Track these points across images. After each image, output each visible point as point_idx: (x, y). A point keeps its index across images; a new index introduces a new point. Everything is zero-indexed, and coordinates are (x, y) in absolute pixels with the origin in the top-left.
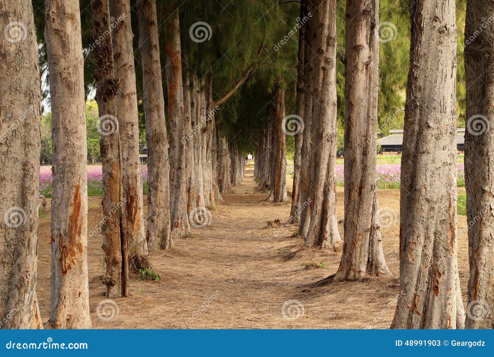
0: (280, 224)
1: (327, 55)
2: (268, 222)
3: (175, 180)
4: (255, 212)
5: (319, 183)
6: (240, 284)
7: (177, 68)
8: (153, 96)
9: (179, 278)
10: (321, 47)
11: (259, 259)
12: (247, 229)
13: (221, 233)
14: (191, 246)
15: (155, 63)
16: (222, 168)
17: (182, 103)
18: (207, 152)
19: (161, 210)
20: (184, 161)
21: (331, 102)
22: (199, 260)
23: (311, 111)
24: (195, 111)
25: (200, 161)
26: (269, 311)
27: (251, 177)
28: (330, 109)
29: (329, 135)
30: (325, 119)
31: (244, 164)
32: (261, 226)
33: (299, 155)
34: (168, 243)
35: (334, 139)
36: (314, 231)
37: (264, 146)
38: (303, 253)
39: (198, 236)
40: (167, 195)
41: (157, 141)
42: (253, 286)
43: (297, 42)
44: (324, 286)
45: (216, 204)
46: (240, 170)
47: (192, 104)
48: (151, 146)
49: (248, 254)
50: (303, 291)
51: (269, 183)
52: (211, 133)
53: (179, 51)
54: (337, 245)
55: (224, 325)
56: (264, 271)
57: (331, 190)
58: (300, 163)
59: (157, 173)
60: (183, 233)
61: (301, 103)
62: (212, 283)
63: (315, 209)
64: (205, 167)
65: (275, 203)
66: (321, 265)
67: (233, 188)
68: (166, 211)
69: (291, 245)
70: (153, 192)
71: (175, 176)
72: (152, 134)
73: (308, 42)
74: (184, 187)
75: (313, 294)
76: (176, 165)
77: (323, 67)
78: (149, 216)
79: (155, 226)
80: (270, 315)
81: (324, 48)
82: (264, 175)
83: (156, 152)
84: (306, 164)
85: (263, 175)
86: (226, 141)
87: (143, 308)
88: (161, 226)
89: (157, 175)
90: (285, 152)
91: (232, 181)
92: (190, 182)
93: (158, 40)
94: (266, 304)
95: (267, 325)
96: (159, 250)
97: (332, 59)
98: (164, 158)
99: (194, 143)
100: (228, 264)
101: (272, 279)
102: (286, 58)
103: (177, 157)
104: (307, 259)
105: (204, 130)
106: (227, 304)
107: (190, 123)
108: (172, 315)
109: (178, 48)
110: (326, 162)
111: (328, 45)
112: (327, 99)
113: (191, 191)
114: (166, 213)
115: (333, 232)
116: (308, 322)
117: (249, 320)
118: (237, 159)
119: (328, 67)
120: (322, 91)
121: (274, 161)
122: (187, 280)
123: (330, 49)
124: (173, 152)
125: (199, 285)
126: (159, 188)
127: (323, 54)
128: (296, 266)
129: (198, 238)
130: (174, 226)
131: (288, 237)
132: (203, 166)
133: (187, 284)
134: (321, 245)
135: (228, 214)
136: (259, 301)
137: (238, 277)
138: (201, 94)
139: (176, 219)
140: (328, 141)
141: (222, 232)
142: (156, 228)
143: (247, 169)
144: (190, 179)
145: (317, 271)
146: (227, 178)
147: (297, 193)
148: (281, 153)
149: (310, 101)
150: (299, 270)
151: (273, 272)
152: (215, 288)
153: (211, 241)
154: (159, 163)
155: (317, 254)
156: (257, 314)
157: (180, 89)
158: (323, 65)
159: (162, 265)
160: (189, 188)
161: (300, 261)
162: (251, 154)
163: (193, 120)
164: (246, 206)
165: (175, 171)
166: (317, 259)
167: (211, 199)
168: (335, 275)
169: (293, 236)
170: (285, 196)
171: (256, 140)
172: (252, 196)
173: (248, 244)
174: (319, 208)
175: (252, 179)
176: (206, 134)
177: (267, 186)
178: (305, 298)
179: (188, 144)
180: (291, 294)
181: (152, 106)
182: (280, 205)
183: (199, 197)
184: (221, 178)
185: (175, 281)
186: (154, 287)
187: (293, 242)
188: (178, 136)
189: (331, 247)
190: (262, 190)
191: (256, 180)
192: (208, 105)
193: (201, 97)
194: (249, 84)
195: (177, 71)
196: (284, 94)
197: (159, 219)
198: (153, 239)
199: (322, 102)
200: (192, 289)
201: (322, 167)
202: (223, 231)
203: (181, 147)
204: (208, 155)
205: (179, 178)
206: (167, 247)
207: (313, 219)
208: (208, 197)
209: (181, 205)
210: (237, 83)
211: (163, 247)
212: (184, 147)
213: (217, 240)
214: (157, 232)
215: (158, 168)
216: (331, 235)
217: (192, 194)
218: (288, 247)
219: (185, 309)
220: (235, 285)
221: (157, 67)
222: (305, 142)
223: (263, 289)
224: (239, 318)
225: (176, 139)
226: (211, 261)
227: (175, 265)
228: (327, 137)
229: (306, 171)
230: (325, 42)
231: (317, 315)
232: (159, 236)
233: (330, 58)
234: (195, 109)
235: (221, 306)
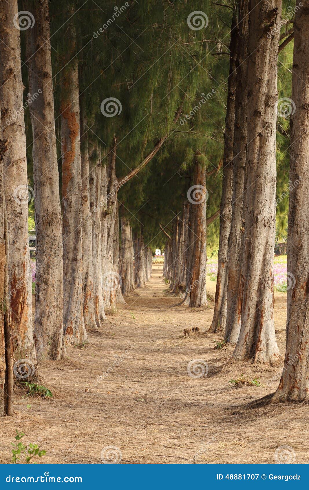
0: (199, 332)
1: (265, 118)
2: (184, 330)
3: (69, 273)
4: (166, 319)
5: (252, 279)
6: (153, 403)
7: (74, 133)
8: (45, 165)
9: (75, 395)
10: (258, 108)
11: (175, 374)
12: (156, 338)
13: (125, 343)
14: (88, 358)
15: (49, 125)
16: (125, 264)
17: (80, 177)
18: (107, 242)
19: (52, 310)
20: (80, 250)
21: (269, 177)
22: (100, 374)
23: (242, 190)
24: (94, 190)
25: (99, 252)
26: (191, 437)
27: (160, 277)
28: (268, 186)
29: (266, 219)
30: (262, 199)
31: (151, 261)
32: (175, 336)
33: (225, 245)
34: (60, 352)
35: (272, 224)
36: (245, 339)
37: (177, 238)
38: (231, 368)
39: (97, 345)
40: (60, 291)
41: (49, 223)
42: (169, 406)
43: (224, 105)
44: (261, 407)
45: (118, 308)
46: (146, 267)
47: (91, 180)
48: (41, 229)
49: (160, 368)
50: (234, 414)
51: (184, 283)
52: (113, 218)
53: (77, 112)
54: (274, 359)
55: (135, 452)
56: (182, 389)
57: (268, 288)
58: (225, 256)
59: (48, 263)
60: (78, 342)
61: (229, 180)
62: (117, 401)
63: (247, 312)
64: (104, 260)
65: (191, 309)
66: (254, 382)
67: (136, 291)
68: (58, 311)
69: (214, 358)
70: (43, 288)
71: (70, 269)
72: (42, 214)
73: (239, 104)
74: (79, 284)
75: (246, 418)
76: (71, 255)
77: (260, 133)
78: (36, 317)
79: (44, 330)
80: (194, 441)
81: (262, 110)
82: (177, 274)
83: (48, 236)
84: (234, 256)
85: (175, 275)
86: (130, 230)
87: (31, 429)
88: (51, 330)
89: (49, 266)
90: (205, 244)
91: (136, 281)
92: (86, 278)
93: (52, 96)
94: (187, 428)
95: (189, 454)
96: (48, 361)
97: (271, 123)
98: (57, 244)
99: (93, 229)
100: (136, 379)
101: (192, 398)
102: (209, 125)
103: (71, 245)
104: (236, 375)
105: (105, 214)
106: (138, 427)
107: (88, 203)
108: (68, 439)
109: (76, 109)
110: (261, 253)
111: (267, 105)
112: (264, 173)
113: (87, 290)
114: (58, 314)
115: (269, 342)
116: (242, 450)
117: (166, 447)
118: (142, 253)
119: (265, 133)
120: (258, 163)
121: (191, 256)
122: (85, 397)
123: (269, 111)
124: (67, 238)
125: (101, 403)
126: (51, 282)
127: (260, 117)
128: (223, 384)
129: (97, 348)
130: (66, 332)
131: (210, 349)
132: (102, 259)
133: (85, 402)
134: (254, 358)
135: (133, 321)
136: (176, 424)
137: (149, 396)
138: (102, 169)
139: (69, 323)
140: (265, 226)
141: (127, 342)
142: (45, 332)
143: (154, 267)
144: (87, 273)
145: (251, 391)
146: (131, 277)
147: (221, 294)
148: (199, 246)
149: (240, 177)
150: (227, 389)
151: (193, 390)
152: (121, 408)
153: (113, 352)
154: (51, 251)
155: (248, 370)
156: (176, 440)
157: (78, 160)
158: (260, 131)
159: (52, 379)
160: (86, 286)
161: (228, 378)
162: (160, 248)
163: (92, 201)
164: (155, 311)
165: (70, 262)
166: (249, 374)
167: (111, 302)
168: (273, 395)
169: (217, 348)
170: (205, 300)
171: (167, 229)
172: (163, 299)
173: (160, 356)
174: (253, 310)
175: (161, 280)
176: (107, 219)
177: (181, 288)
178: (236, 422)
179: (85, 230)
180: (218, 417)
181: (44, 179)
182: (198, 311)
183: (97, 298)
184: (123, 276)
185: (70, 398)
186: (44, 404)
187: (217, 354)
188: (74, 218)
189: (267, 360)
190: (174, 292)
191: (165, 281)
192: (110, 182)
193: (102, 172)
194: (160, 159)
195: (74, 137)
196: (205, 171)
197: (49, 321)
198: (42, 347)
199: (258, 177)
200: (92, 408)
201: (256, 259)
202: (127, 340)
203: (77, 233)
204: (109, 245)
205: (74, 271)
206: (59, 357)
207: (244, 324)
208: (108, 298)
209: (76, 306)
210: (145, 157)
211: (53, 357)
212: (81, 233)
213: (120, 351)
214: (46, 338)
215: (50, 257)
216: (267, 345)
217: (89, 293)
218: (210, 360)
219: (85, 432)
220: (147, 405)
221: (50, 130)
222: (233, 229)
223: (182, 410)
224: (153, 444)
225: (71, 222)
226: (113, 375)
227: (67, 379)
228: (263, 221)
229: (234, 266)
230: (263, 102)
231: (253, 443)
232: (48, 343)
233: (269, 123)
234: (94, 187)
235: (130, 429)
